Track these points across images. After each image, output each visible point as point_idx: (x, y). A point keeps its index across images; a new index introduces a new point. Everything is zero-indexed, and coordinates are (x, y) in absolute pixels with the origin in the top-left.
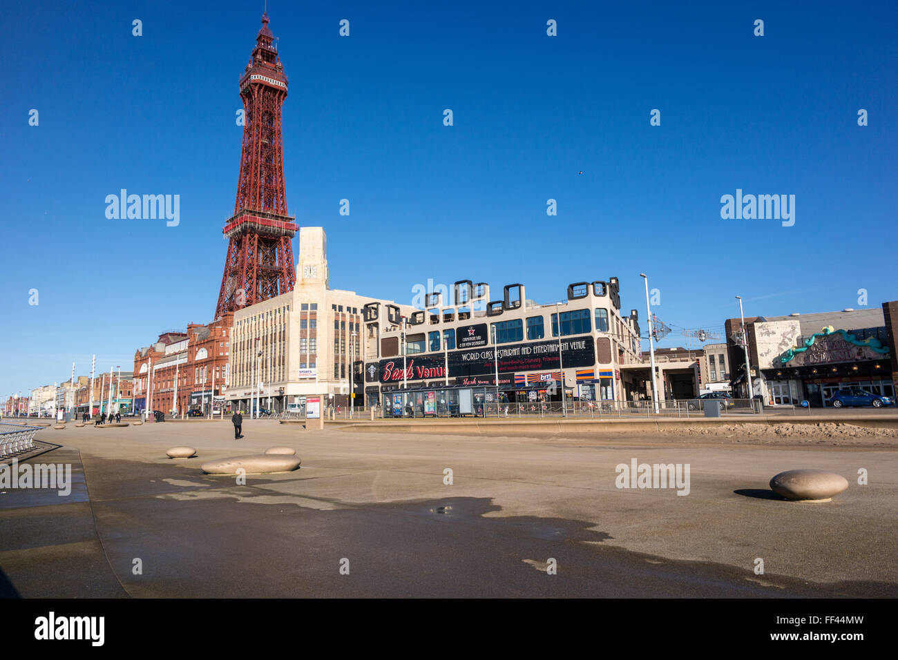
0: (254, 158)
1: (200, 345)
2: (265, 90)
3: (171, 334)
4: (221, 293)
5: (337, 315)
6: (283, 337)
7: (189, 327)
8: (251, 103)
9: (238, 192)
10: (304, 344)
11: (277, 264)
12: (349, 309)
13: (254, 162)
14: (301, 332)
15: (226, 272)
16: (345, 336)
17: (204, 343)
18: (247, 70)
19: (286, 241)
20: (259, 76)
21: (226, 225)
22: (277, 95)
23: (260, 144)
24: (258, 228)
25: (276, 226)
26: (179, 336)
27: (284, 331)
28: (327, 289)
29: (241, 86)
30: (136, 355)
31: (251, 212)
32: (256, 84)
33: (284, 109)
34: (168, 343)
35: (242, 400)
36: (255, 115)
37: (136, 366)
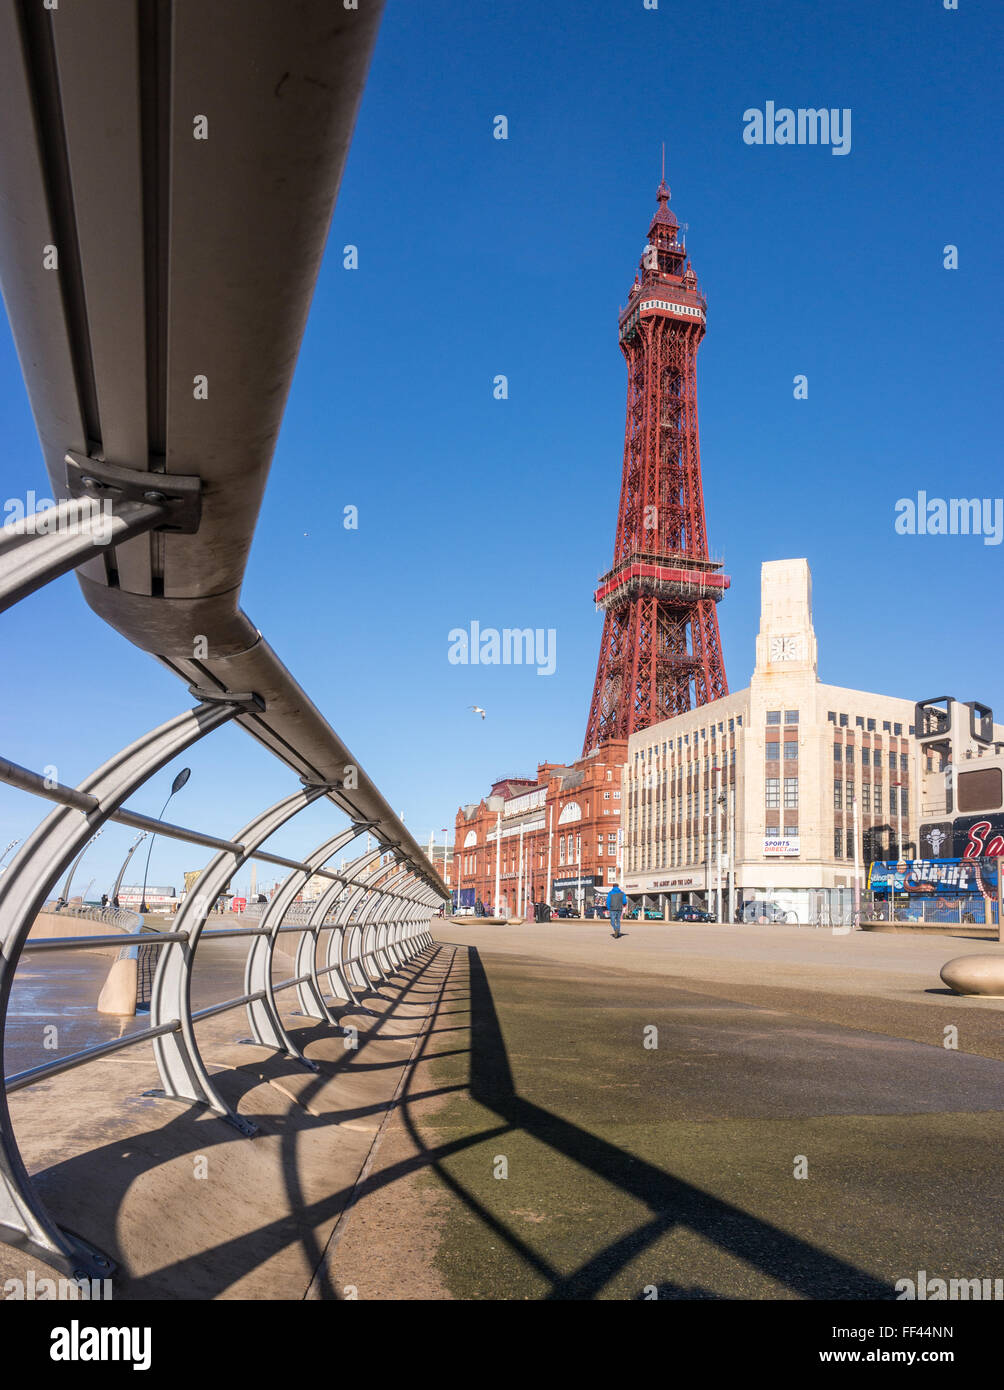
0: (649, 457)
1: (567, 797)
2: (666, 327)
3: (511, 782)
4: (593, 708)
5: (838, 732)
6: (731, 776)
7: (542, 770)
8: (640, 357)
9: (620, 525)
10: (773, 790)
11: (690, 651)
12: (860, 721)
13: (647, 465)
14: (768, 765)
15: (601, 671)
16: (853, 774)
17: (575, 793)
18: (630, 297)
19: (707, 608)
20: (655, 301)
21: (600, 586)
22: (688, 334)
23: (658, 430)
24: (658, 586)
25: (690, 580)
26: (526, 786)
27: (733, 766)
28: (818, 681)
29: (621, 328)
30: (458, 817)
31: (644, 557)
32: (648, 319)
33: (700, 358)
34: (508, 798)
35: (648, 895)
36: (649, 377)
37: (458, 835)
